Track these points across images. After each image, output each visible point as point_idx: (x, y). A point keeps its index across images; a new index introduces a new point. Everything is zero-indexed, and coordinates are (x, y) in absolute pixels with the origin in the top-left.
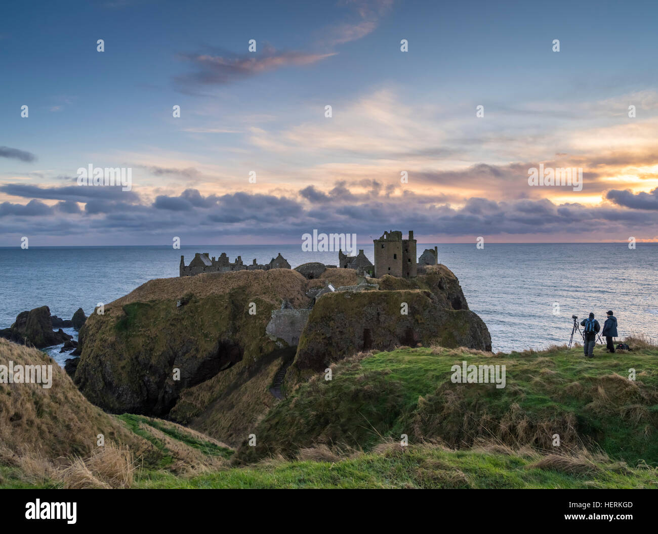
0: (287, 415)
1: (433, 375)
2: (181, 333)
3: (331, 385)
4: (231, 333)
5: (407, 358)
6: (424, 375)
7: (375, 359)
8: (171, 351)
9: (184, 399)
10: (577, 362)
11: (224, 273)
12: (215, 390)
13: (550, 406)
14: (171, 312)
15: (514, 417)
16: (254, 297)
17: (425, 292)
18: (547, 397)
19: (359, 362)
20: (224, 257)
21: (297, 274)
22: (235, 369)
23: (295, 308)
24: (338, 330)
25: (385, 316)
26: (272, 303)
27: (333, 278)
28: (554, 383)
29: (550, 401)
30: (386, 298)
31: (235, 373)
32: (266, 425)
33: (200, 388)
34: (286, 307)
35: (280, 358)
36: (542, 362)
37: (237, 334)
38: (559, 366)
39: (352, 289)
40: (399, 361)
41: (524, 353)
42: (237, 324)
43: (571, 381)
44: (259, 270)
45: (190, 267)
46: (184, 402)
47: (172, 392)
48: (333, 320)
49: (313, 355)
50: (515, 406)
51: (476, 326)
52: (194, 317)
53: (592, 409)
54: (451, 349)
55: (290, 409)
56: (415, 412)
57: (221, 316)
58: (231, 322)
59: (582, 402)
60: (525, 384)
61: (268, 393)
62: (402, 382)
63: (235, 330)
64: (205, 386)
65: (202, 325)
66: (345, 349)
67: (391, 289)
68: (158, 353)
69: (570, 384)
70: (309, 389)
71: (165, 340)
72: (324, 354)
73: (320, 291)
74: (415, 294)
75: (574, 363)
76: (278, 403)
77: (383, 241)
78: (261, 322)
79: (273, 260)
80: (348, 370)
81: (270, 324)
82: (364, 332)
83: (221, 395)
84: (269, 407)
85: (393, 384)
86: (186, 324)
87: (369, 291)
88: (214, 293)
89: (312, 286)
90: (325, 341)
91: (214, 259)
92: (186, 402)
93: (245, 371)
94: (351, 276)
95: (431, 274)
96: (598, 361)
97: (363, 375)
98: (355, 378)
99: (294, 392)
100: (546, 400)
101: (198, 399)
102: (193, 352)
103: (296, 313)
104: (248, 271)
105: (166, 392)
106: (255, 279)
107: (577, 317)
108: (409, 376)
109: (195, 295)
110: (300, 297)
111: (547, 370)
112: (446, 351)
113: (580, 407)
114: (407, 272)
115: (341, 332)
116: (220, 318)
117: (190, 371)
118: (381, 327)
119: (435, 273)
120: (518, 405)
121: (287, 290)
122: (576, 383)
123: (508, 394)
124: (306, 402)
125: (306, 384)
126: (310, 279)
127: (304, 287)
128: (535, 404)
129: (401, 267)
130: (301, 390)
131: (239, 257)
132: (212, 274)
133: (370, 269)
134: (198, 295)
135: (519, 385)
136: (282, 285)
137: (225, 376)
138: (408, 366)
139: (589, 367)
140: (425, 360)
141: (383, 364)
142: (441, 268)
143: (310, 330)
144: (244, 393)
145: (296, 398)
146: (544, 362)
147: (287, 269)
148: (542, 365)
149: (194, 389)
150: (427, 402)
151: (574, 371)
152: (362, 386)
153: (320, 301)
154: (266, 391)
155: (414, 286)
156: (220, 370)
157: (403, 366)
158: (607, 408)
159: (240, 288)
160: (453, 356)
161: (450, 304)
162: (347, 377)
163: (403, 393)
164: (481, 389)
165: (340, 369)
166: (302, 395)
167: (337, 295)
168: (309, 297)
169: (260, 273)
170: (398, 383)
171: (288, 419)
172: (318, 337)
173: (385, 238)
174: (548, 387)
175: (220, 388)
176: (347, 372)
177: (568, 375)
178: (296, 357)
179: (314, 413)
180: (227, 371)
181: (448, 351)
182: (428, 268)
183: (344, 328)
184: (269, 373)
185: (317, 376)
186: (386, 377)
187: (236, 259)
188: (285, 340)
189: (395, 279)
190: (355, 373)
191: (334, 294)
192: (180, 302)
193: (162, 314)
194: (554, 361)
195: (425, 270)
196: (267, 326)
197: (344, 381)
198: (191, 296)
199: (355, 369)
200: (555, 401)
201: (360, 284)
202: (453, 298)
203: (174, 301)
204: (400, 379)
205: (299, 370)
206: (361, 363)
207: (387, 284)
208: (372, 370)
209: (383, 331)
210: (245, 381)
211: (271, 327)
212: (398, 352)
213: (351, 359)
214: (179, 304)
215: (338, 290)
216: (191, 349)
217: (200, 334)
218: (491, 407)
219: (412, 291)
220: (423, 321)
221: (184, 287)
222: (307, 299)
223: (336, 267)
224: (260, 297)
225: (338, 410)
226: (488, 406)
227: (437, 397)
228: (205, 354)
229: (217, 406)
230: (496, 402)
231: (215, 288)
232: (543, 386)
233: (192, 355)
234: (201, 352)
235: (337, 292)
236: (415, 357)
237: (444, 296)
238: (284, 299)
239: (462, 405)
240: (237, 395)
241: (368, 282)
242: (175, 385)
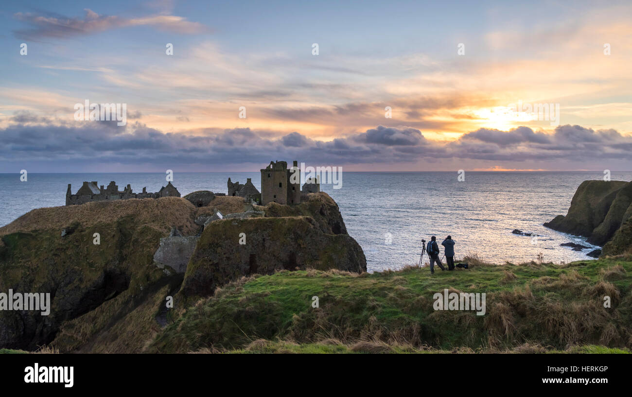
0: (174, 338)
1: (307, 295)
2: (64, 263)
3: (216, 307)
4: (118, 262)
5: (285, 280)
6: (299, 295)
7: (257, 282)
8: (53, 282)
9: (64, 332)
10: (424, 279)
11: (113, 201)
12: (99, 320)
13: (401, 318)
14: (54, 242)
15: (371, 329)
16: (143, 225)
17: (307, 218)
18: (399, 310)
19: (242, 286)
20: (113, 186)
21: (187, 202)
22: (120, 299)
23: (183, 235)
24: (225, 256)
25: (270, 241)
26: (160, 230)
27: (221, 206)
28: (404, 297)
29: (401, 313)
30: (271, 224)
31: (121, 303)
32: (154, 349)
33: (82, 319)
34: (175, 235)
35: (167, 286)
36: (397, 280)
37: (124, 263)
38: (410, 283)
39: (239, 216)
40: (278, 284)
41: (383, 273)
42: (124, 252)
43: (418, 295)
44: (149, 199)
45: (77, 195)
46: (64, 335)
47: (52, 325)
48: (220, 246)
49: (200, 281)
50: (373, 318)
51: (353, 249)
52: (79, 247)
53: (434, 318)
54: (324, 272)
55: (177, 332)
56: (290, 328)
57: (108, 244)
58: (118, 250)
59: (426, 313)
60: (382, 299)
61: (154, 322)
62: (280, 302)
63: (122, 259)
64: (88, 317)
65: (87, 254)
66: (231, 275)
67: (276, 216)
68: (38, 286)
69: (417, 298)
70: (195, 312)
71: (47, 271)
72: (211, 280)
73: (209, 218)
74: (298, 220)
75: (422, 279)
76: (166, 327)
77: (270, 171)
78: (149, 250)
79: (163, 188)
80: (232, 294)
81: (158, 251)
82: (250, 258)
83: (104, 326)
84: (157, 332)
85: (270, 305)
86: (70, 253)
87: (256, 218)
88: (102, 221)
89: (201, 213)
90: (212, 267)
91: (102, 187)
92: (67, 335)
93: (131, 300)
94: (239, 203)
95: (313, 201)
96: (441, 277)
97: (245, 297)
98: (238, 300)
99: (181, 317)
100: (397, 312)
101: (80, 332)
102: (76, 283)
103: (184, 240)
104: (137, 199)
105: (45, 326)
106: (144, 207)
107: (425, 241)
108: (286, 297)
109: (81, 224)
110: (188, 224)
111: (400, 287)
112: (320, 273)
113: (424, 317)
114: (291, 200)
115: (228, 258)
116: (107, 247)
117: (72, 303)
118: (266, 252)
119: (317, 200)
120: (375, 318)
121: (176, 217)
122: (422, 297)
123: (368, 308)
124: (193, 325)
125: (194, 308)
126: (199, 207)
127: (193, 215)
128: (389, 316)
129: (286, 195)
130: (188, 314)
131: (129, 186)
132: (100, 203)
133: (257, 196)
134: (84, 224)
135: (377, 301)
136: (171, 213)
137: (110, 306)
138: (285, 288)
139: (433, 283)
140: (301, 282)
141: (263, 287)
142: (322, 196)
143: (198, 257)
144: (129, 323)
145: (182, 322)
146: (399, 280)
147: (176, 197)
148: (397, 283)
149: (76, 321)
150: (301, 319)
151: (422, 287)
152: (243, 308)
153: (208, 228)
154: (152, 320)
155: (298, 213)
156: (104, 300)
157: (281, 288)
158: (444, 317)
159: (128, 216)
160: (324, 277)
161: (331, 229)
162: (231, 299)
163: (280, 312)
164: (346, 306)
165: (224, 292)
166: (189, 318)
167: (225, 222)
168: (197, 225)
169: (149, 201)
170: (276, 303)
171: (175, 341)
172: (205, 263)
173: (271, 167)
174: (400, 301)
175: (104, 318)
176: (231, 295)
177: (417, 290)
178: (184, 284)
179: (200, 334)
180: (112, 301)
181: (322, 274)
182: (310, 196)
183: (231, 254)
184: (155, 301)
185: (203, 300)
186: (266, 299)
187: (125, 187)
188: (173, 267)
189: (280, 206)
190: (238, 296)
191: (222, 221)
192: (65, 231)
193: (45, 244)
194: (406, 279)
195: (308, 198)
196: (154, 254)
197: (228, 304)
198: (77, 225)
199: (238, 292)
200: (405, 313)
201: (247, 212)
202: (333, 223)
203: (58, 231)
204: (278, 300)
205: (186, 297)
206: (244, 287)
207: (272, 211)
208: (254, 293)
209: (268, 256)
210: (130, 310)
211: (159, 255)
212: (278, 275)
213: (235, 283)
214: (63, 233)
215: (226, 218)
216: (75, 279)
217: (85, 264)
218: (353, 321)
219: (295, 218)
220: (305, 246)
221: (70, 216)
222: (195, 226)
223: (224, 195)
224: (149, 225)
225: (222, 331)
226: (351, 320)
227: (309, 314)
228: (89, 284)
229: (100, 338)
230: (358, 316)
231: (102, 216)
232: (397, 300)
233: (76, 285)
234: (85, 282)
235: (225, 219)
236: (292, 280)
237: (325, 221)
238: (173, 226)
239: (329, 320)
240: (122, 324)
241: (254, 209)
242: (56, 318)
